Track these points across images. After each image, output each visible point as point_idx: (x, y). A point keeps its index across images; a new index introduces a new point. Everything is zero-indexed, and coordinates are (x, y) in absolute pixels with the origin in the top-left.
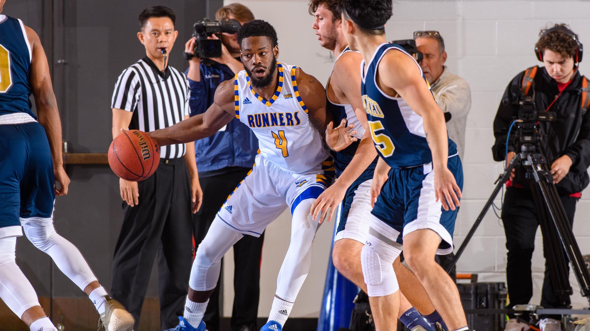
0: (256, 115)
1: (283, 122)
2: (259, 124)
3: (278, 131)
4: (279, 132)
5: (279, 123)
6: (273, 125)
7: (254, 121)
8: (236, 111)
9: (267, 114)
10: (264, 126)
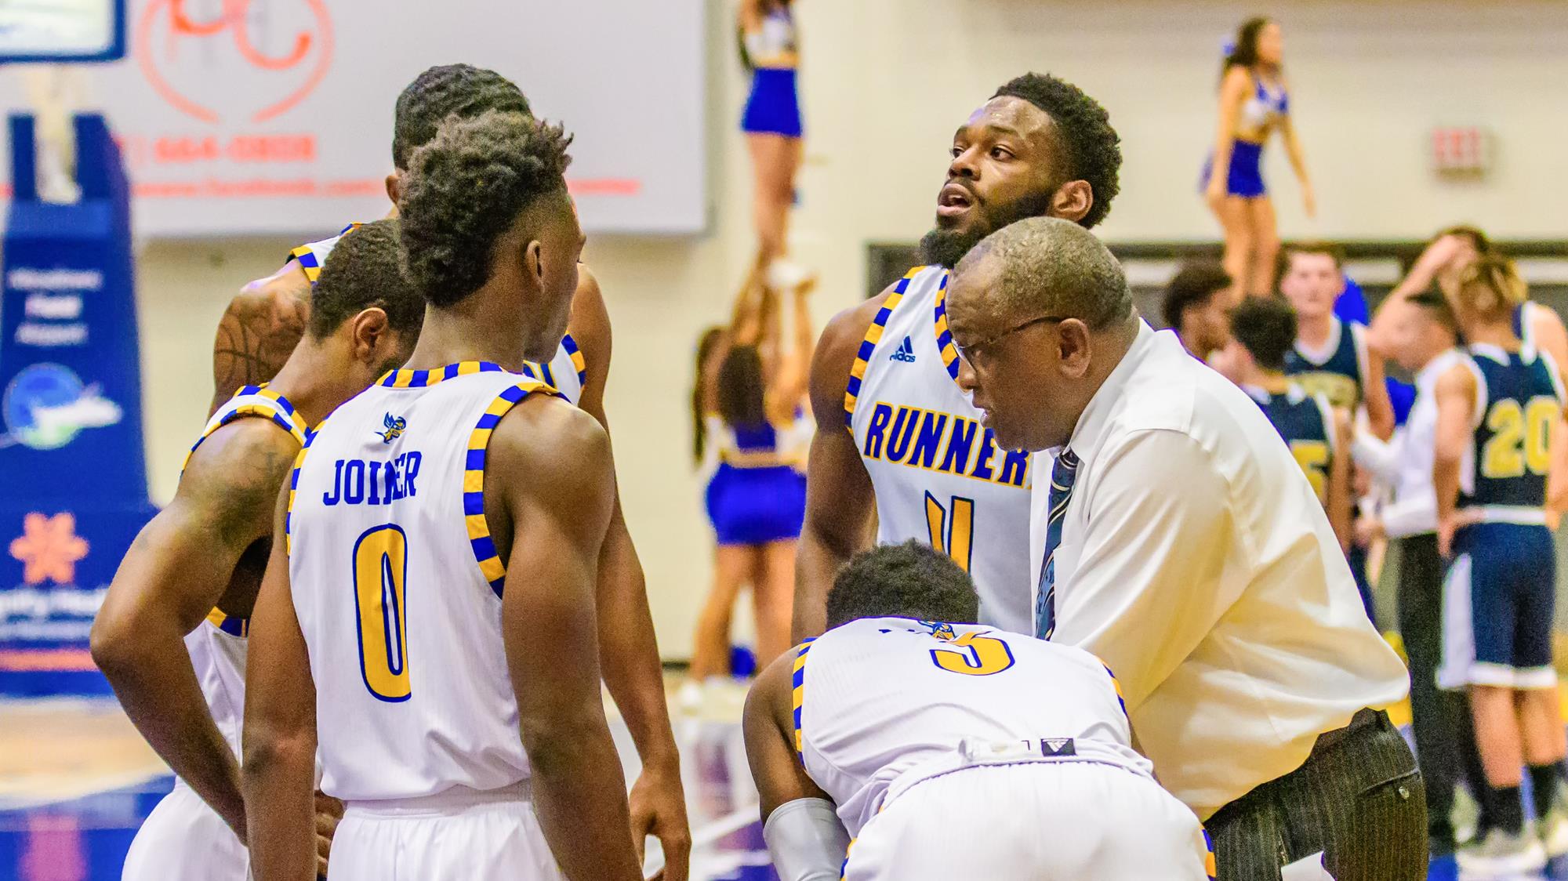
0: (903, 412)
1: (986, 466)
2: (897, 449)
3: (954, 498)
4: (956, 501)
5: (971, 464)
6: (945, 467)
7: (887, 432)
8: (852, 378)
9: (943, 419)
10: (914, 461)
